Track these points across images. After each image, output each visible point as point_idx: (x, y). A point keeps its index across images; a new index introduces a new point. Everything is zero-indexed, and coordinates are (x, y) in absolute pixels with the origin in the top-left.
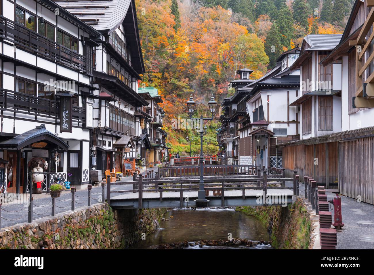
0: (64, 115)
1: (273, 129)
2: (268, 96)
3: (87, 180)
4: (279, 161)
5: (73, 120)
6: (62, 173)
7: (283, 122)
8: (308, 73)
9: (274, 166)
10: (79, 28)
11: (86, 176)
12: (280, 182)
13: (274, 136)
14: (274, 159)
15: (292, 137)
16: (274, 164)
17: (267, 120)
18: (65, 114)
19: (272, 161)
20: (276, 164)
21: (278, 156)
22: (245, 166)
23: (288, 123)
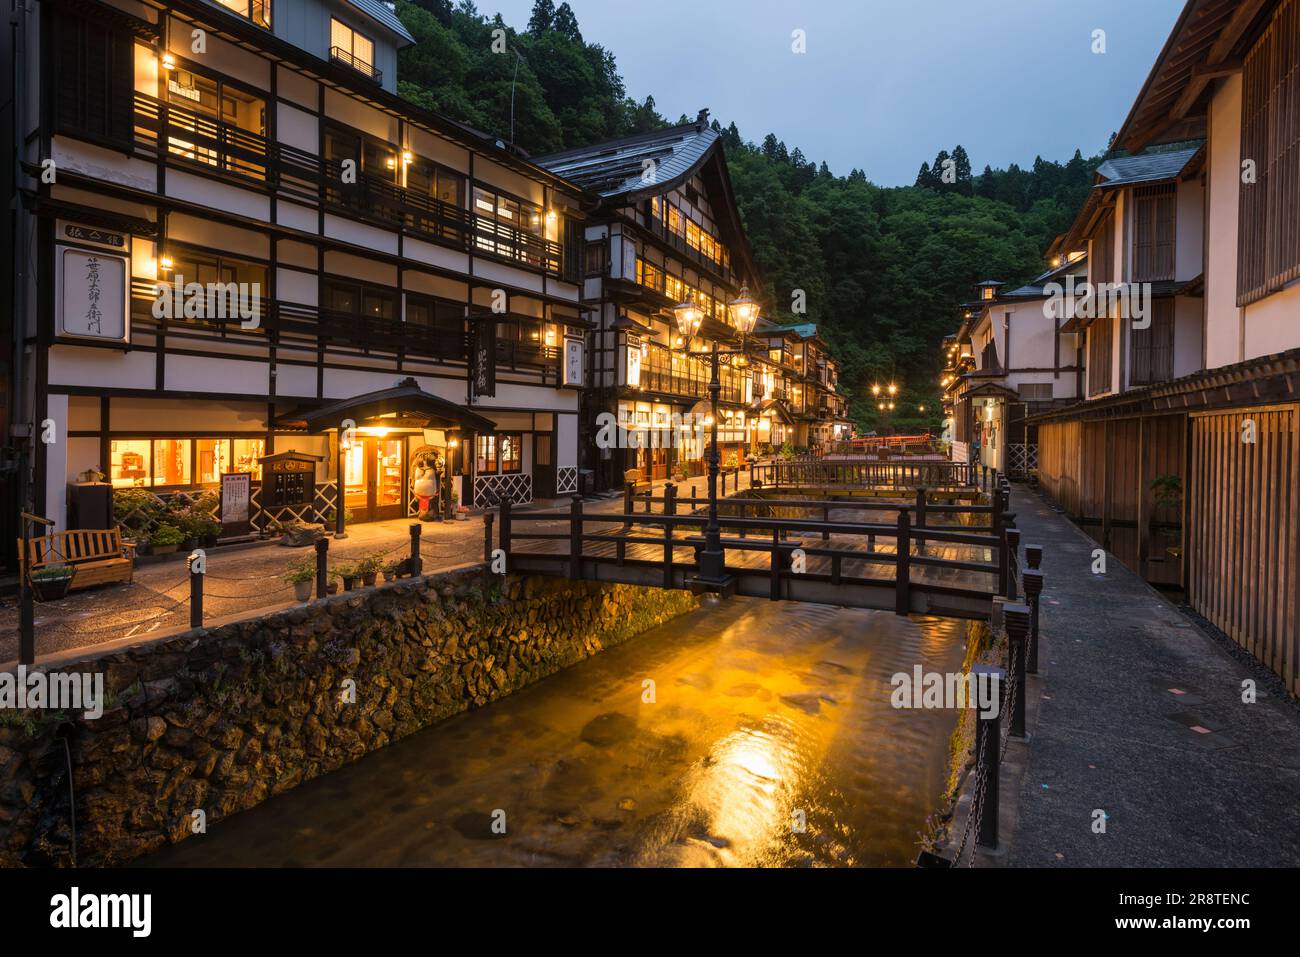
0: (480, 360)
1: (1019, 385)
2: (1008, 315)
3: (573, 487)
4: (1031, 455)
5: (497, 367)
6: (516, 475)
7: (1043, 369)
8: (1106, 245)
9: (1019, 465)
11: (568, 481)
13: (1020, 399)
14: (1020, 449)
15: (1064, 402)
16: (1019, 460)
17: (1002, 365)
18: (482, 356)
19: (1014, 454)
20: (1025, 460)
21: (1029, 442)
23: (1057, 371)
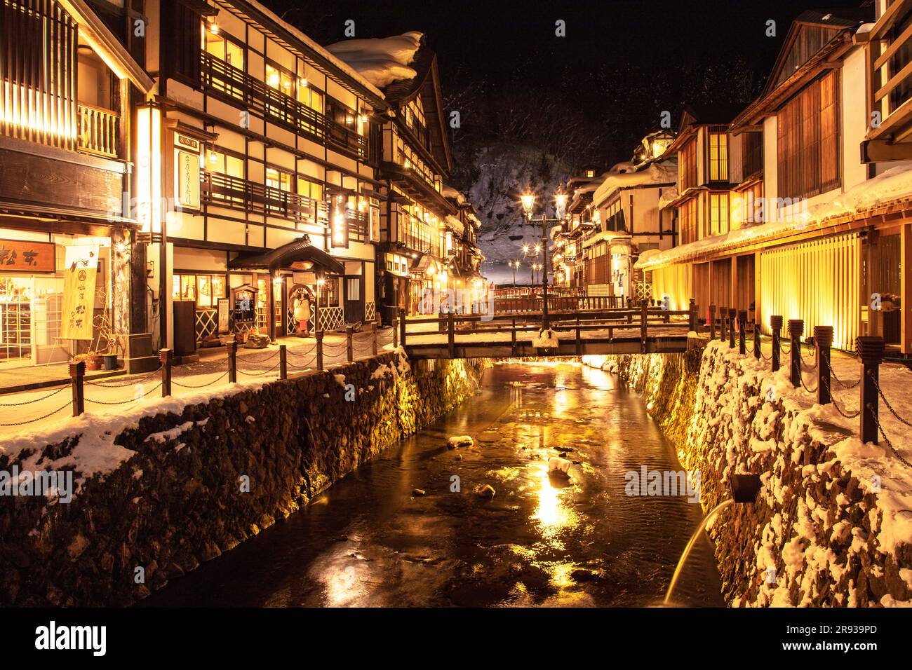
0: (337, 222)
1: (639, 244)
2: (631, 197)
3: (372, 317)
6: (336, 308)
7: (654, 234)
10: (358, 97)
11: (370, 313)
12: (661, 317)
16: (641, 294)
17: (629, 230)
18: (339, 219)
19: (637, 291)
21: (646, 283)
22: (594, 298)
23: (661, 235)
